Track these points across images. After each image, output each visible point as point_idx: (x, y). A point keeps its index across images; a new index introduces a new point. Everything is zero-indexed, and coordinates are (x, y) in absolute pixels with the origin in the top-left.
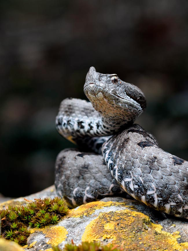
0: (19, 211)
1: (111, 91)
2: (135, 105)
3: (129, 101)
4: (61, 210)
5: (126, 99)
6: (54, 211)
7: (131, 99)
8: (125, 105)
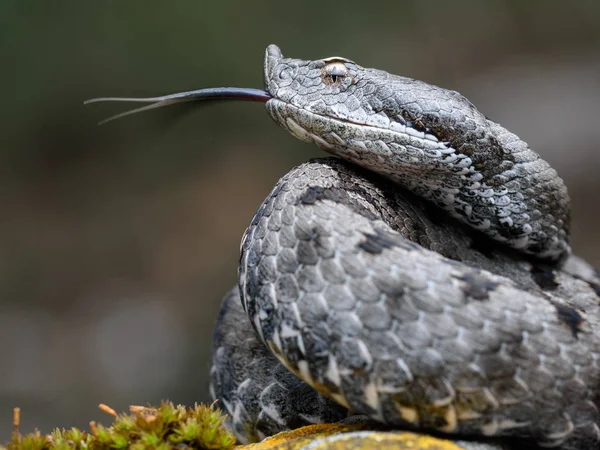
0: (82, 442)
1: (308, 108)
2: (414, 139)
3: (386, 131)
4: (211, 438)
5: (373, 124)
6: (186, 442)
7: (394, 123)
8: (378, 144)
